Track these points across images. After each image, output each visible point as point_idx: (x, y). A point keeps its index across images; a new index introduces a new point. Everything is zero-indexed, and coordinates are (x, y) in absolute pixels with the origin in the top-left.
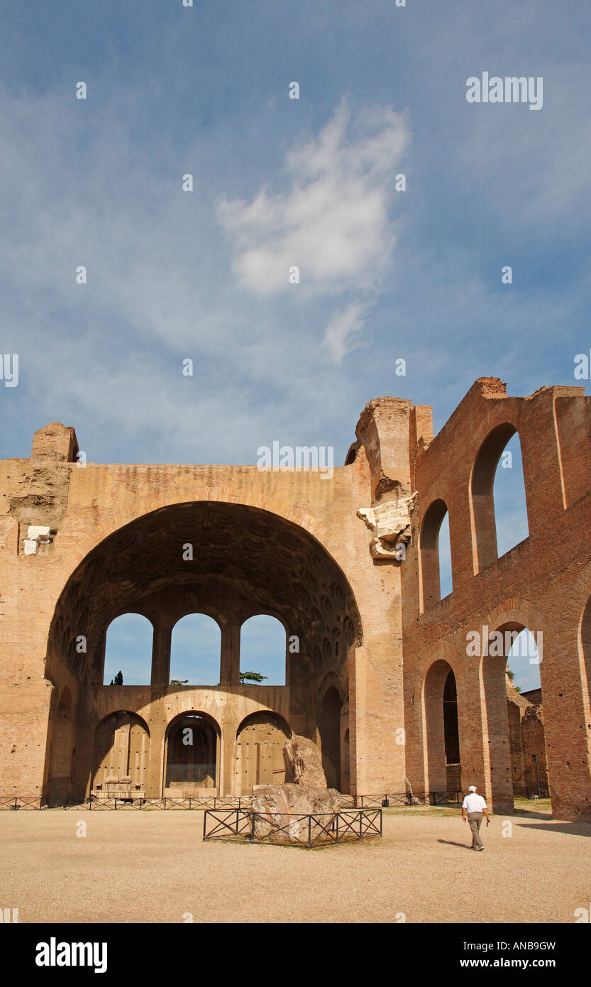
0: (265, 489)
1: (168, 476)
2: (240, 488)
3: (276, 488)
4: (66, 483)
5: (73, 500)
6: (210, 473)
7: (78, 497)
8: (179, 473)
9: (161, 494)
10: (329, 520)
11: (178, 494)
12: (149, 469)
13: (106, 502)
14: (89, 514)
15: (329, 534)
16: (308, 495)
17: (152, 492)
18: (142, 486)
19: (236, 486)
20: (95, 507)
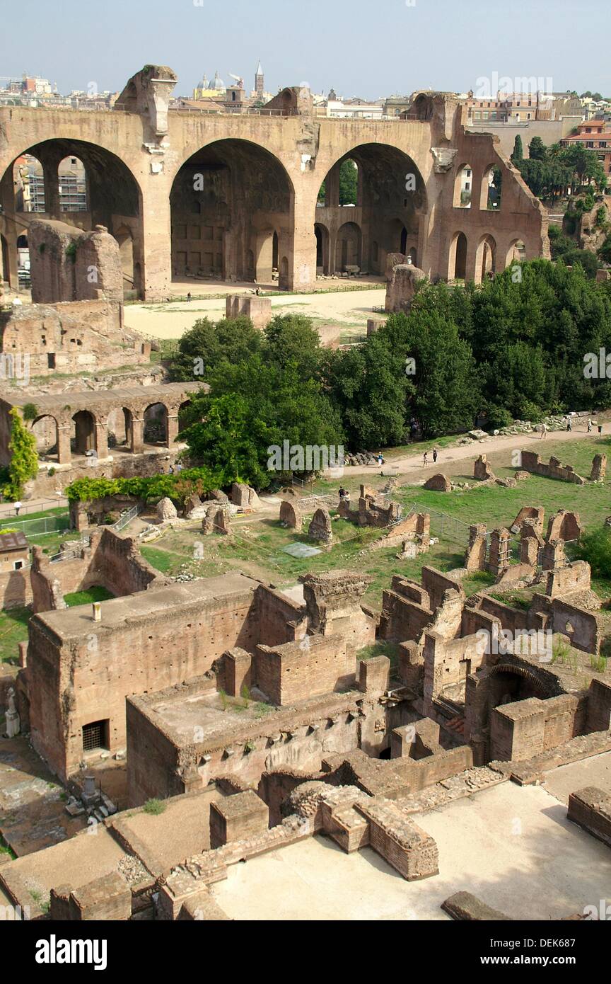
2: (388, 136)
4: (317, 132)
6: (376, 126)
7: (324, 141)
11: (364, 139)
12: (352, 124)
13: (335, 144)
14: (329, 149)
15: (419, 160)
16: (413, 139)
17: (354, 139)
18: (349, 134)
19: (386, 135)
20: (330, 146)
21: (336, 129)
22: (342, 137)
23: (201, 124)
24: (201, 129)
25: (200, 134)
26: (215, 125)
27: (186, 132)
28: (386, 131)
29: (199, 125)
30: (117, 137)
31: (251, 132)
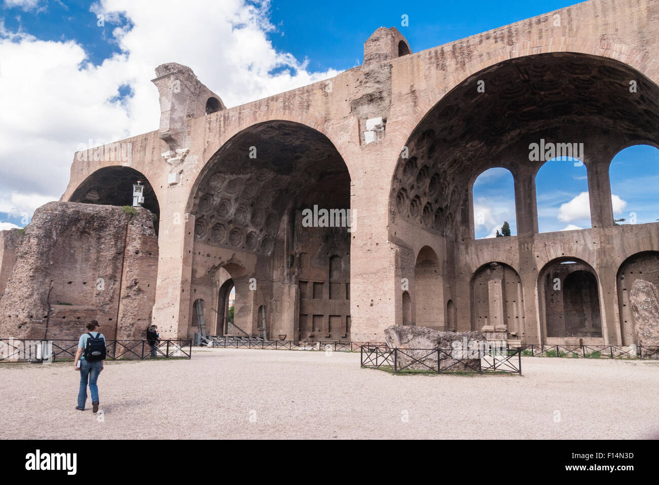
1: (471, 47)
2: (540, 37)
3: (578, 27)
4: (390, 78)
5: (395, 90)
7: (400, 86)
8: (481, 42)
9: (467, 66)
11: (482, 61)
13: (421, 86)
14: (410, 99)
17: (459, 65)
18: (450, 62)
20: (413, 92)
21: (421, 63)
22: (433, 68)
23: (224, 117)
24: (224, 122)
25: (222, 129)
26: (240, 113)
29: (222, 118)
30: (145, 154)
31: (284, 108)
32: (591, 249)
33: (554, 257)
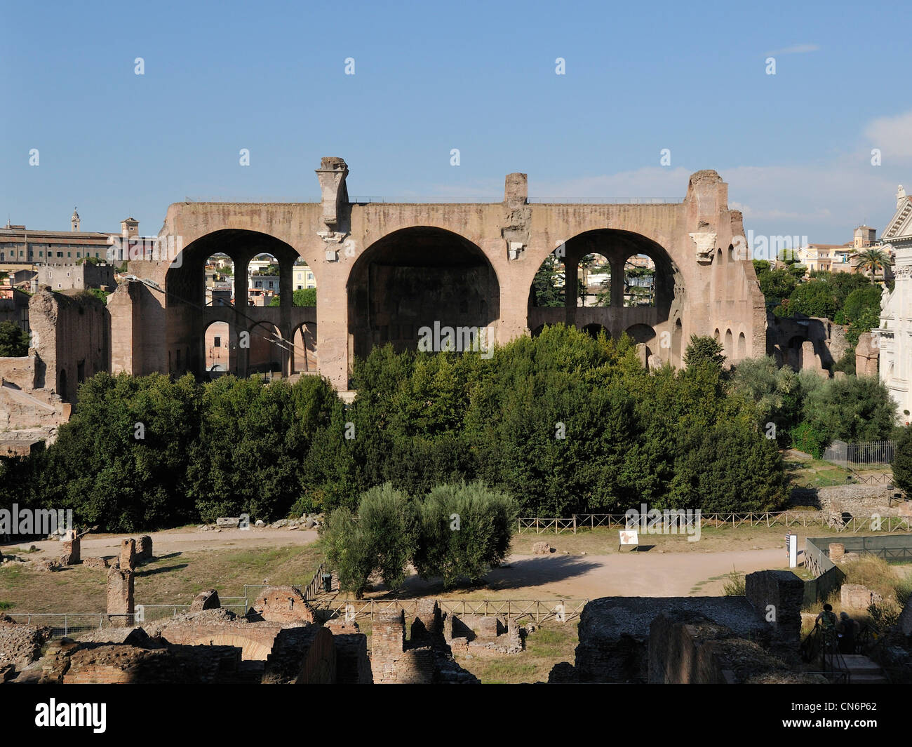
0: (638, 220)
1: (586, 214)
2: (625, 220)
3: (644, 221)
4: (530, 219)
5: (533, 228)
6: (608, 211)
7: (537, 226)
8: (591, 212)
9: (582, 225)
10: (673, 239)
11: (591, 224)
12: (575, 210)
13: (552, 230)
14: (544, 237)
15: (672, 247)
16: (661, 224)
17: (577, 224)
18: (571, 219)
19: (622, 219)
20: (547, 233)
21: (553, 215)
22: (561, 222)
23: (384, 213)
24: (384, 218)
25: (382, 223)
26: (400, 213)
27: (366, 220)
28: (622, 215)
29: (382, 213)
30: (290, 227)
31: (444, 219)
32: (610, 320)
33: (588, 323)
